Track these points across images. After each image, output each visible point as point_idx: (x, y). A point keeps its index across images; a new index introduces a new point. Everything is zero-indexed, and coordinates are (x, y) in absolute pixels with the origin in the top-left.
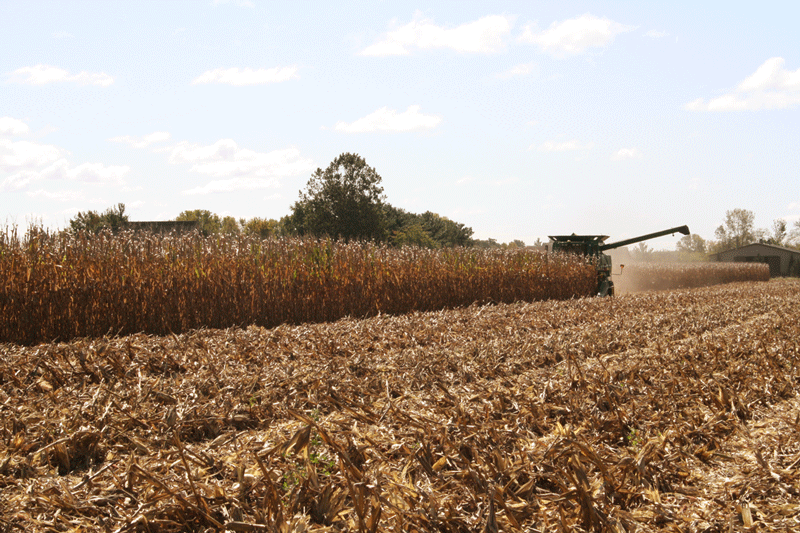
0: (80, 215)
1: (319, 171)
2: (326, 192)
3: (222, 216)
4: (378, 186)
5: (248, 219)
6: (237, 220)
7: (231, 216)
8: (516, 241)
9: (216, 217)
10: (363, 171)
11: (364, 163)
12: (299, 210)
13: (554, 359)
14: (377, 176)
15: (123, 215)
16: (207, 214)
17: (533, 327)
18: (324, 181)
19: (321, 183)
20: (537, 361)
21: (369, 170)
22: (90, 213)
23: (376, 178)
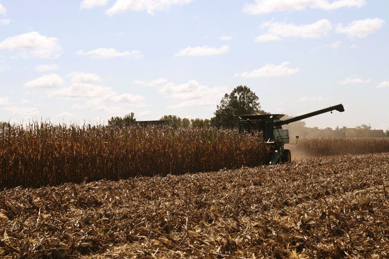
0: (112, 118)
1: (226, 95)
2: (230, 105)
3: (182, 118)
4: (257, 102)
5: (194, 119)
6: (190, 120)
7: (187, 118)
8: (328, 128)
9: (179, 119)
10: (249, 94)
11: (249, 91)
12: (218, 114)
13: (324, 194)
14: (256, 97)
15: (134, 118)
16: (175, 117)
17: (323, 174)
18: (229, 99)
19: (228, 100)
20: (313, 195)
21: (252, 94)
22: (117, 117)
23: (256, 98)
